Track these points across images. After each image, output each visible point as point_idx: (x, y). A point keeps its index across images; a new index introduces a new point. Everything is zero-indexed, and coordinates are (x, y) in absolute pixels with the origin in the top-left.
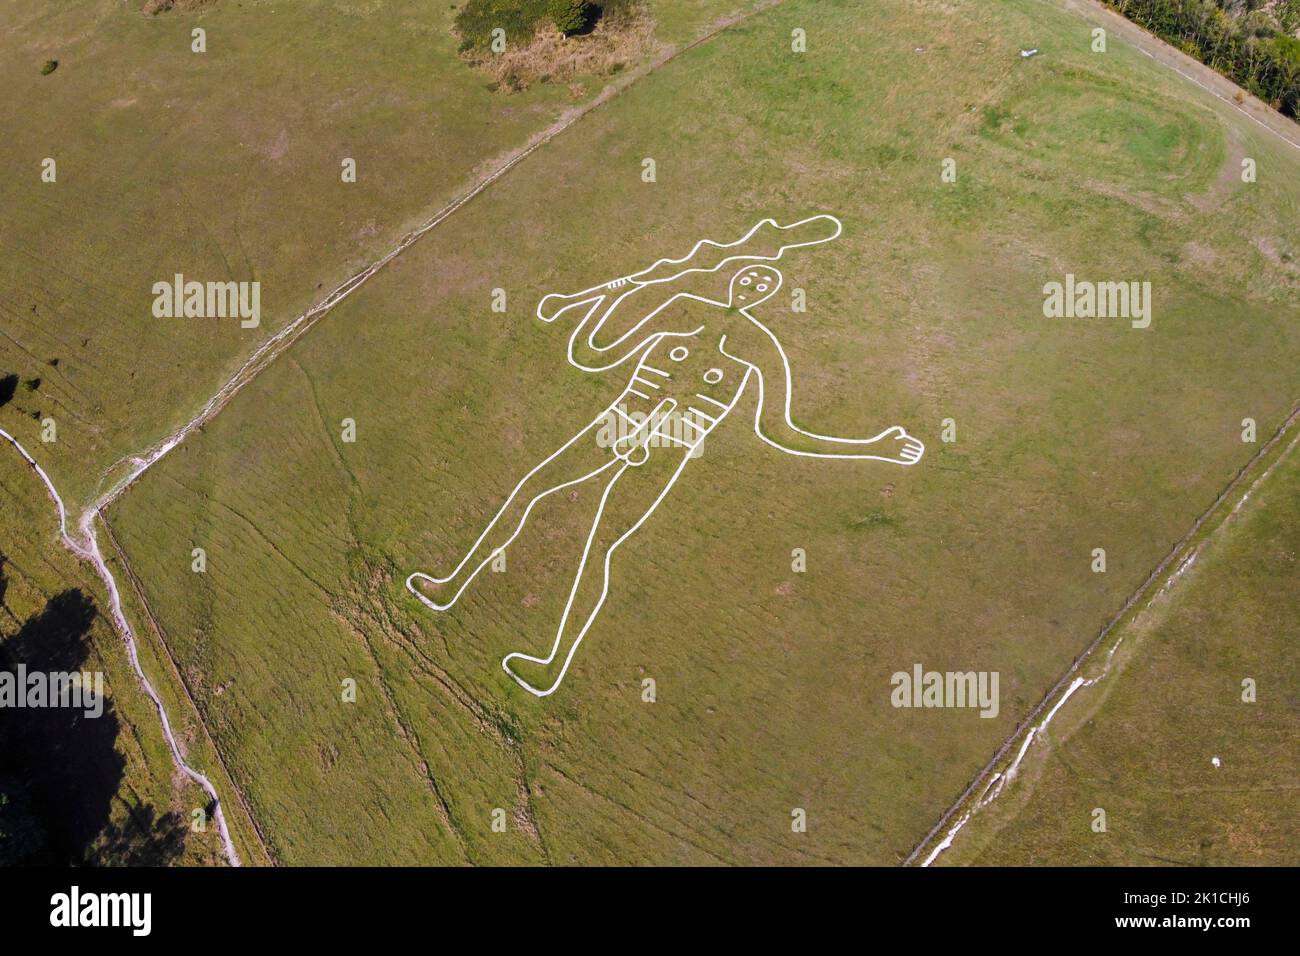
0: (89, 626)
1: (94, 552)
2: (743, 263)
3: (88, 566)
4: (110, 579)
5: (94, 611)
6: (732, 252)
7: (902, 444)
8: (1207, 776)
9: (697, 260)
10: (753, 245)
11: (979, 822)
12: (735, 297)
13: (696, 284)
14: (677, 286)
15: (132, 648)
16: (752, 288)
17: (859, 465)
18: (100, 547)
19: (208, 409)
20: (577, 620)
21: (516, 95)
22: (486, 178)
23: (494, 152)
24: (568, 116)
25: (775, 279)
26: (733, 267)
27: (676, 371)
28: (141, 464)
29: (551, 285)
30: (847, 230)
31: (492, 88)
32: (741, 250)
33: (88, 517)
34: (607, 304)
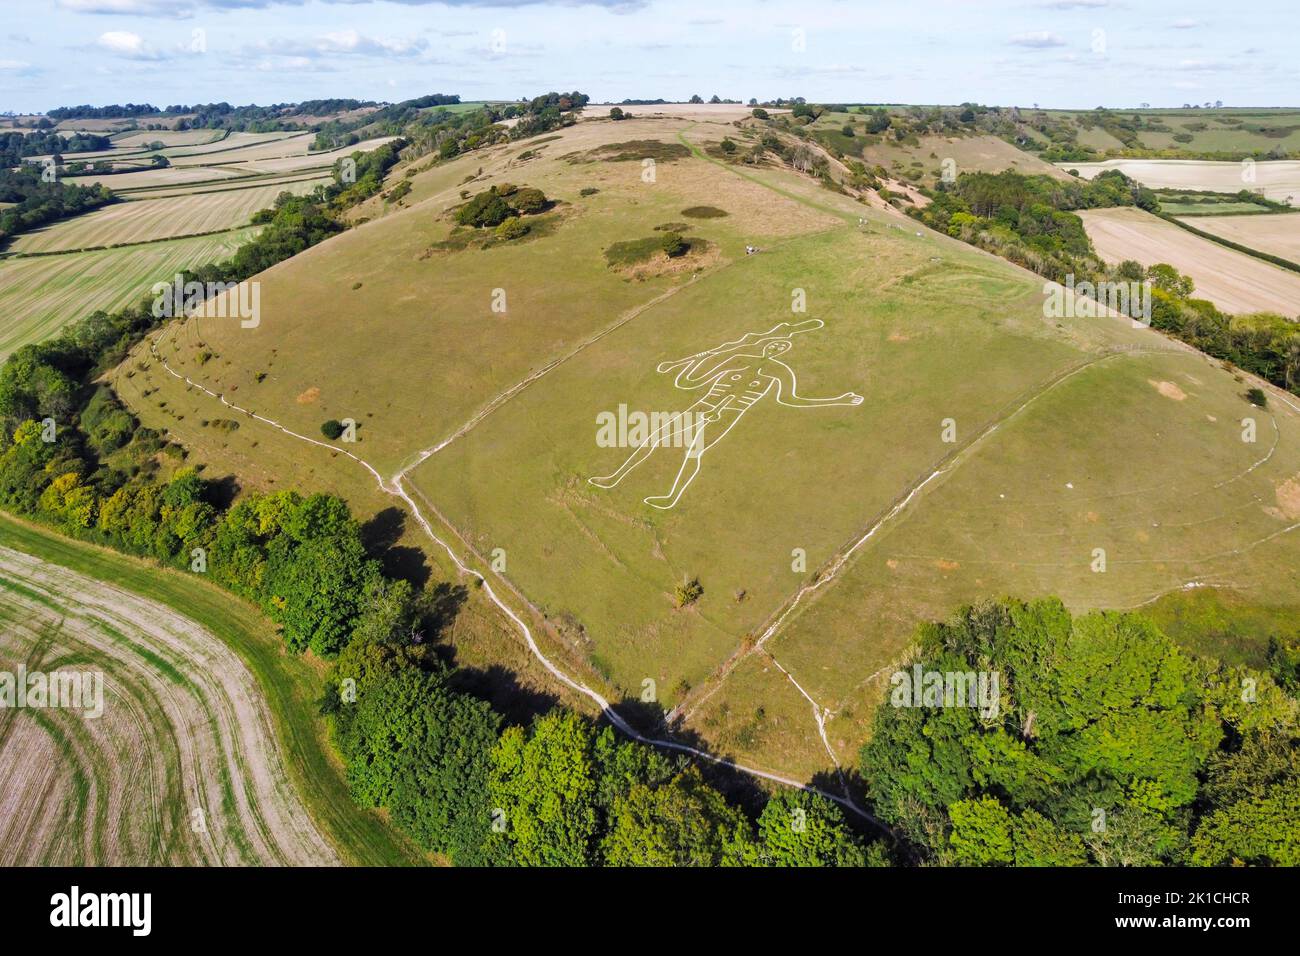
0: (402, 522)
1: (401, 492)
2: (770, 341)
3: (400, 498)
4: (412, 502)
5: (405, 515)
6: (765, 336)
7: (853, 398)
8: (998, 501)
9: (746, 340)
10: (776, 333)
11: (887, 524)
12: (766, 353)
13: (745, 350)
14: (736, 352)
15: (428, 529)
16: (775, 350)
17: (830, 409)
18: (404, 490)
19: (467, 427)
20: (683, 481)
21: (642, 283)
22: (625, 318)
23: (630, 307)
24: (671, 291)
25: (788, 345)
26: (766, 342)
27: (733, 384)
28: (426, 454)
29: (665, 358)
30: (826, 324)
31: (628, 281)
32: (770, 335)
33: (396, 479)
34: (696, 363)
